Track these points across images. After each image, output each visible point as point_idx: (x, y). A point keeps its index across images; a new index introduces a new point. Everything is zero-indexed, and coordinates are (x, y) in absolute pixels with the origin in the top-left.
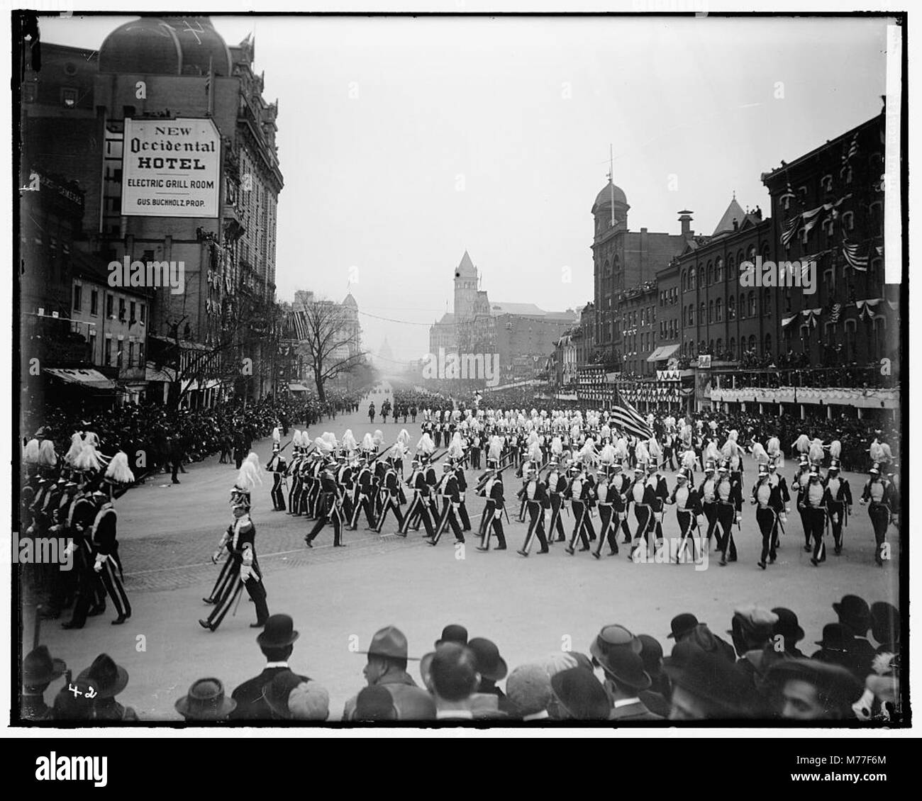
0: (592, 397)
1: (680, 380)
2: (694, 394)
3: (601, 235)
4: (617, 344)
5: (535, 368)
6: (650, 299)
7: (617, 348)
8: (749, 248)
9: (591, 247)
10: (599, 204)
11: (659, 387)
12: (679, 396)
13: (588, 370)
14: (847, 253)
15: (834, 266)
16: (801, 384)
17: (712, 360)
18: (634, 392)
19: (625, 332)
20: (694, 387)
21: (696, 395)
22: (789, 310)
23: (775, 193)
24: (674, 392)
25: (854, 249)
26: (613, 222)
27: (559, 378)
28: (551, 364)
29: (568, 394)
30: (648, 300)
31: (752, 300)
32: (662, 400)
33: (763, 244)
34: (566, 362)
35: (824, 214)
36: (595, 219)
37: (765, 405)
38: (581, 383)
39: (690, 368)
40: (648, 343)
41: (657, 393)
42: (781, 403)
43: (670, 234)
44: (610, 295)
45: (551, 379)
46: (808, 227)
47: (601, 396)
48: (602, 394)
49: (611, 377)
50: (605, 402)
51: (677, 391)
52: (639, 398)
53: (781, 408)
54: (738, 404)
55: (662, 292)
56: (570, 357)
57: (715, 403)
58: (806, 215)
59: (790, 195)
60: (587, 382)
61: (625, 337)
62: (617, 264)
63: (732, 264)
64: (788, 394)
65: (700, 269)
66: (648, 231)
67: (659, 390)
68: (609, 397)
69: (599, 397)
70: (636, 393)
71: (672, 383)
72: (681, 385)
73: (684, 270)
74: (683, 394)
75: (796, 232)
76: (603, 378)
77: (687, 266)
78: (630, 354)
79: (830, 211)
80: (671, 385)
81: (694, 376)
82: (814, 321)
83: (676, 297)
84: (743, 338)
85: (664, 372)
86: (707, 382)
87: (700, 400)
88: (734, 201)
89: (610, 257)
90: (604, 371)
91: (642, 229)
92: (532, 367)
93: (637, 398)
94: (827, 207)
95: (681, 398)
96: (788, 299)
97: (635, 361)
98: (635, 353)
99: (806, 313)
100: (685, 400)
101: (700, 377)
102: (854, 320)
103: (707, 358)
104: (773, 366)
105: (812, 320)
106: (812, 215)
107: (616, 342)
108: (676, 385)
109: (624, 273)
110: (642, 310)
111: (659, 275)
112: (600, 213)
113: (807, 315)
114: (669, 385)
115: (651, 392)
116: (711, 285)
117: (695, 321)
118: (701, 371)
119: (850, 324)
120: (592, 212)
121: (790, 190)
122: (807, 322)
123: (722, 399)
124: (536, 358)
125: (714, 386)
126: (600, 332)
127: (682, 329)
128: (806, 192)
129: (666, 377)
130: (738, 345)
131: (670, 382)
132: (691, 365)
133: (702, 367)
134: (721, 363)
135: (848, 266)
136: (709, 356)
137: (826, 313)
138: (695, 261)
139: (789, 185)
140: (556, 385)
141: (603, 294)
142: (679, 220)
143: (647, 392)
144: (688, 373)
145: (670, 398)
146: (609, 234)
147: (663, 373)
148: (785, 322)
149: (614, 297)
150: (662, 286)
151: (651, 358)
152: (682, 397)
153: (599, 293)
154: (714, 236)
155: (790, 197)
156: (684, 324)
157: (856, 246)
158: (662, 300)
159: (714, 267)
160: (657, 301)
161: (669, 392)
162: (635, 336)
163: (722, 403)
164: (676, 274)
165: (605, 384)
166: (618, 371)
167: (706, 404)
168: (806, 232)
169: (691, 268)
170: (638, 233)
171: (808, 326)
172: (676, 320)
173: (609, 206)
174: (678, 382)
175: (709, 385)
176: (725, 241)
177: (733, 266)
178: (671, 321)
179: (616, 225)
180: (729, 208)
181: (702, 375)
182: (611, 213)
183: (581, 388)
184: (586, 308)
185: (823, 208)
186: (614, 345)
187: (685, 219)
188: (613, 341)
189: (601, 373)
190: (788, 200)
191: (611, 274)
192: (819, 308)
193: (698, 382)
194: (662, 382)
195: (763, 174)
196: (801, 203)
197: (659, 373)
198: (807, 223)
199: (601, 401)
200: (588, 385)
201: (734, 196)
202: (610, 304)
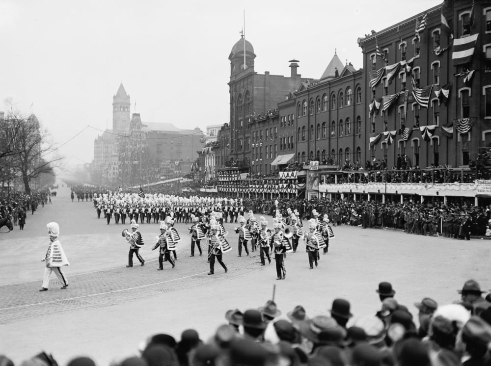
0: (229, 189)
1: (296, 178)
2: (305, 188)
3: (236, 75)
4: (247, 153)
5: (176, 170)
6: (273, 122)
7: (247, 156)
8: (347, 88)
9: (228, 84)
10: (234, 53)
11: (281, 183)
12: (295, 189)
13: (234, 171)
14: (415, 94)
15: (406, 103)
16: (383, 180)
17: (319, 164)
18: (261, 186)
19: (253, 145)
20: (306, 183)
21: (307, 189)
22: (374, 131)
23: (367, 52)
24: (292, 186)
25: (421, 92)
26: (245, 66)
27: (204, 175)
28: (196, 167)
29: (210, 188)
30: (271, 122)
31: (348, 124)
32: (282, 192)
33: (357, 86)
34: (207, 165)
35: (400, 67)
36: (231, 64)
37: (358, 195)
38: (220, 180)
39: (304, 170)
40: (271, 153)
41: (279, 187)
42: (369, 193)
43: (285, 76)
44: (242, 118)
45: (195, 178)
46: (389, 76)
47: (236, 189)
48: (237, 188)
49: (243, 176)
50: (239, 193)
51: (294, 186)
52: (265, 191)
53: (369, 197)
54: (338, 194)
55: (282, 117)
56: (210, 162)
57: (322, 193)
58: (388, 68)
59: (378, 54)
60: (225, 180)
61: (254, 148)
62: (248, 97)
64: (374, 187)
65: (310, 102)
66: (270, 74)
67: (281, 185)
68: (242, 190)
69: (234, 190)
70: (263, 187)
71: (291, 180)
72: (297, 181)
73: (299, 102)
74: (298, 188)
75: (381, 79)
76: (238, 177)
77: (301, 100)
78: (257, 160)
79: (405, 66)
80: (289, 182)
81: (306, 175)
82: (391, 139)
83: (293, 121)
84: (341, 150)
85: (285, 172)
86: (315, 179)
87: (310, 191)
88: (336, 56)
89: (243, 91)
90: (238, 172)
91: (266, 72)
92: (174, 169)
93: (263, 190)
94: (402, 63)
95: (297, 191)
96: (374, 124)
97: (261, 165)
98: (261, 160)
99: (386, 133)
100: (299, 192)
101: (310, 176)
102: (418, 139)
103: (316, 163)
104: (362, 168)
105: (389, 137)
106: (393, 68)
107: (246, 151)
108: (293, 181)
109: (253, 103)
110: (267, 129)
111: (280, 105)
112: (235, 59)
113: (386, 135)
114: (288, 181)
115: (275, 186)
116: (319, 113)
117: (306, 138)
118: (311, 172)
119: (416, 141)
120: (229, 59)
121: (378, 50)
122: (386, 139)
123: (327, 190)
124: (177, 163)
125: (321, 182)
126: (234, 145)
127: (297, 143)
128: (388, 52)
129: (286, 176)
130: (337, 154)
131: (289, 179)
132: (304, 168)
133: (312, 169)
134: (326, 167)
135: (415, 103)
136: (317, 162)
137: (400, 134)
138: (308, 96)
139: (377, 47)
140: (199, 182)
141: (237, 117)
142: (290, 66)
143: (272, 187)
144: (302, 173)
145: (289, 190)
146: (242, 75)
147: (283, 173)
148: (372, 139)
149: (245, 120)
150: (282, 113)
151: (275, 163)
152: (298, 189)
153: (234, 117)
154: (321, 80)
155: (377, 55)
156: (298, 139)
157: (421, 90)
158: (282, 123)
159: (321, 100)
160: (278, 123)
161: (288, 186)
162: (261, 147)
163: (327, 193)
164: (293, 104)
165: (239, 181)
166: (248, 172)
167: (313, 195)
168: (388, 79)
169: (304, 101)
170: (263, 75)
171: (387, 142)
172: (292, 137)
173: (242, 55)
174: (295, 180)
175: (316, 182)
176: (330, 83)
177: (335, 100)
178: (289, 138)
179: (247, 69)
180: (332, 60)
181: (312, 174)
182: (244, 60)
183: (221, 184)
184: (223, 128)
185: (400, 64)
186: (244, 154)
187: (294, 65)
188: (244, 151)
189: (237, 173)
190: (375, 57)
191: (242, 103)
192: (395, 130)
193: (308, 180)
194: (283, 180)
195: (359, 38)
196: (384, 59)
197: (281, 173)
198: (388, 73)
199: (236, 193)
200: (226, 182)
201: (336, 52)
202: (242, 125)
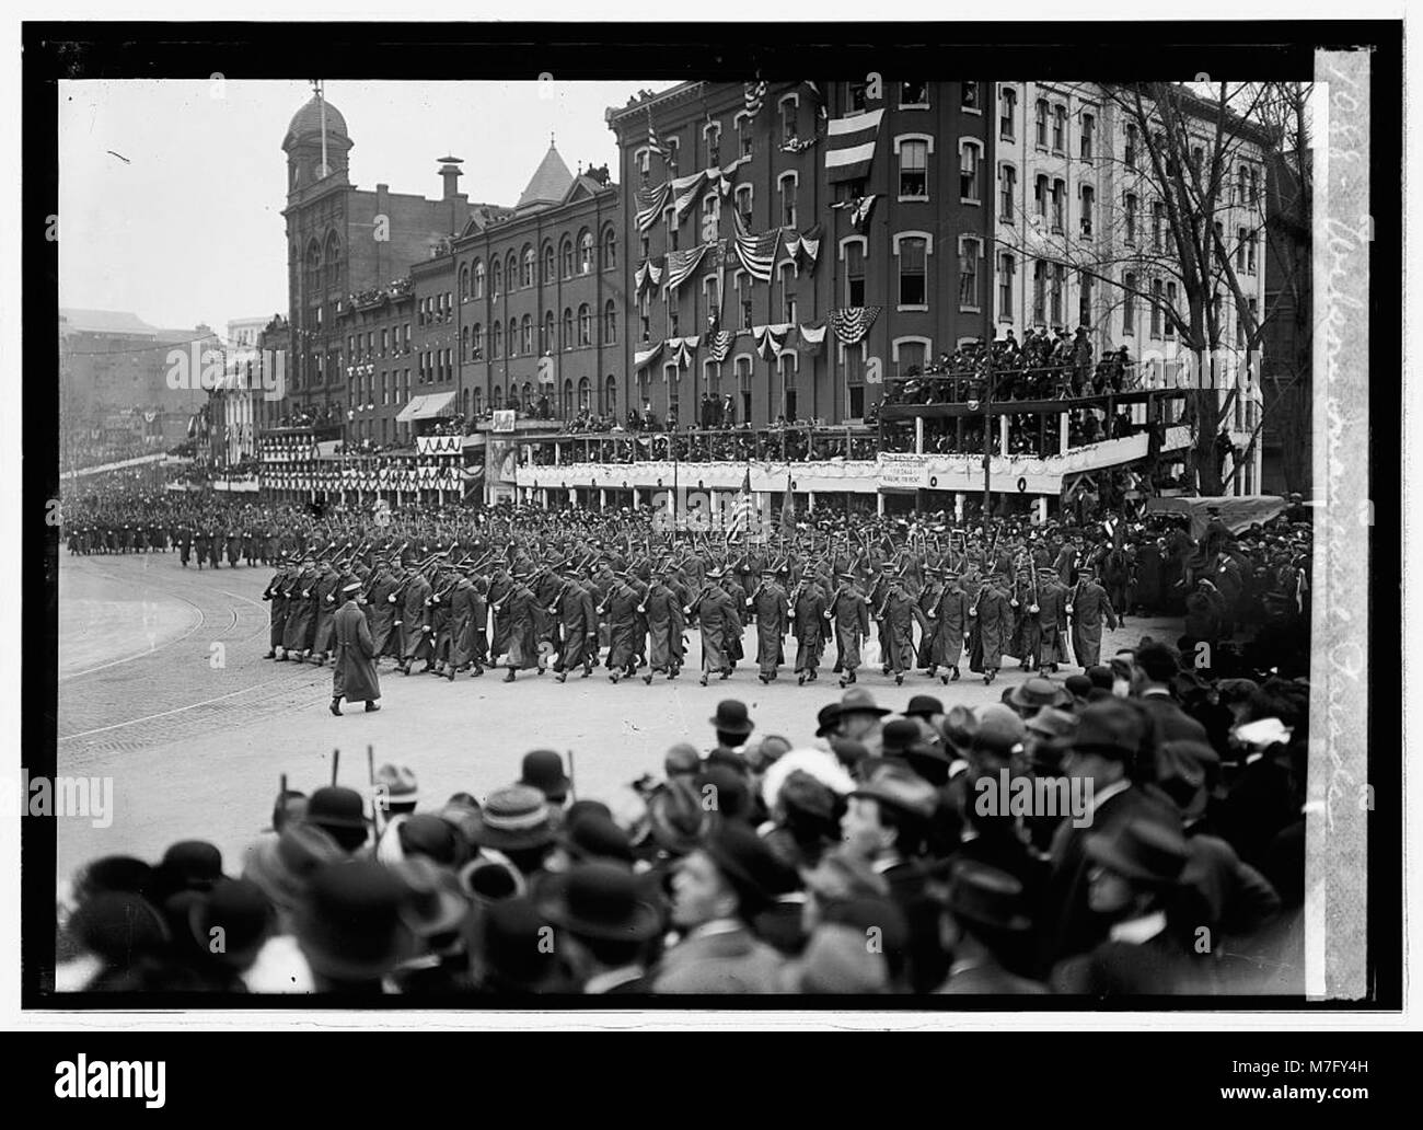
0: (290, 484)
1: (460, 452)
2: (483, 476)
3: (302, 192)
4: (335, 390)
5: (148, 434)
6: (400, 311)
7: (335, 398)
8: (582, 230)
9: (282, 213)
10: (297, 136)
11: (421, 466)
12: (459, 479)
13: (301, 437)
14: (741, 249)
15: (721, 269)
16: (669, 456)
17: (517, 418)
18: (373, 475)
19: (350, 369)
20: (484, 465)
21: (488, 478)
22: (646, 338)
23: (628, 142)
24: (450, 472)
25: (754, 245)
26: (325, 170)
27: (222, 447)
28: (200, 427)
29: (240, 481)
30: (395, 313)
31: (585, 319)
32: (426, 487)
33: (605, 225)
34: (231, 421)
35: (706, 184)
36: (289, 162)
37: (610, 492)
38: (266, 459)
39: (477, 432)
40: (396, 389)
41: (417, 474)
42: (636, 487)
43: (427, 198)
44: (319, 301)
45: (200, 455)
46: (680, 204)
47: (308, 482)
48: (311, 478)
49: (327, 449)
50: (317, 493)
51: (454, 472)
52: (383, 485)
53: (637, 496)
54: (564, 492)
55: (421, 301)
56: (239, 415)
57: (524, 490)
58: (678, 184)
59: (652, 148)
60: (280, 459)
61: (351, 378)
62: (335, 247)
63: (549, 257)
64: (648, 473)
65: (492, 265)
66: (390, 191)
67: (422, 471)
68: (325, 485)
69: (304, 484)
70: (377, 477)
71: (446, 458)
72: (462, 460)
73: (464, 263)
74: (466, 477)
75: (661, 211)
76: (312, 451)
77: (470, 258)
78: (361, 408)
79: (717, 179)
80: (444, 463)
81: (484, 445)
82: (687, 355)
83: (449, 310)
84: (569, 382)
85: (432, 439)
86: (506, 454)
87: (494, 485)
88: (553, 149)
89: (320, 232)
90: (313, 438)
91: (379, 186)
92: (142, 432)
93: (379, 484)
94: (712, 173)
95: (462, 484)
96: (646, 320)
97: (371, 421)
98: (371, 407)
99: (674, 343)
100: (468, 486)
101: (494, 447)
102: (750, 357)
103: (508, 416)
104: (619, 428)
105: (683, 354)
106: (688, 184)
107: (332, 387)
108: (452, 461)
109: (347, 263)
110: (385, 331)
111: (416, 271)
112: (299, 150)
113: (676, 346)
114: (441, 460)
115: (407, 474)
116: (513, 291)
117: (483, 353)
118: (496, 437)
119: (743, 361)
120: (283, 148)
121: (652, 140)
122: (675, 358)
123: (536, 482)
124: (150, 416)
125: (522, 462)
126: (301, 369)
127: (460, 366)
128: (678, 146)
129: (434, 447)
130: (560, 394)
131: (442, 456)
132: (479, 426)
133: (498, 430)
134: (532, 424)
135: (742, 270)
136: (512, 412)
137: (707, 344)
138: (485, 249)
139: (651, 131)
140: (211, 464)
141: (307, 300)
142: (440, 173)
143: (400, 475)
144: (475, 440)
145: (443, 483)
146: (318, 191)
147: (428, 441)
148: (641, 357)
149: (329, 307)
150: (420, 291)
151: (404, 416)
152: (465, 481)
153: (299, 298)
154: (519, 208)
155: (652, 152)
156: (462, 355)
157: (756, 239)
158: (422, 315)
159: (518, 260)
160: (412, 315)
161: (441, 473)
162: (370, 376)
163: (536, 489)
164: (450, 269)
165: (316, 461)
166: (338, 439)
167: (503, 493)
168: (678, 211)
169: (476, 261)
170: (372, 193)
171: (677, 364)
172: (448, 350)
173: (316, 140)
174: (457, 457)
175: (509, 461)
176: (539, 218)
177: (552, 260)
178: (439, 352)
179: (330, 177)
180: (543, 166)
181: (498, 443)
182: (321, 153)
183: (268, 469)
184: (272, 327)
185: (705, 174)
186: (328, 392)
187: (451, 173)
188: (328, 384)
189: (309, 443)
190: (647, 156)
191: (320, 264)
192: (696, 335)
193: (490, 457)
194: (427, 458)
195: (608, 109)
196: (669, 162)
197: (421, 441)
198: (678, 198)
199: (310, 492)
200: (281, 464)
201: (553, 142)
202: (320, 319)
